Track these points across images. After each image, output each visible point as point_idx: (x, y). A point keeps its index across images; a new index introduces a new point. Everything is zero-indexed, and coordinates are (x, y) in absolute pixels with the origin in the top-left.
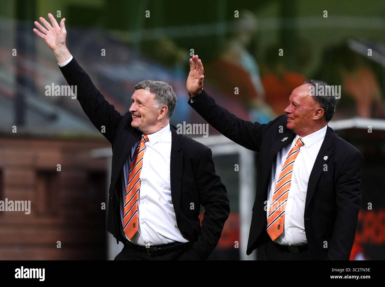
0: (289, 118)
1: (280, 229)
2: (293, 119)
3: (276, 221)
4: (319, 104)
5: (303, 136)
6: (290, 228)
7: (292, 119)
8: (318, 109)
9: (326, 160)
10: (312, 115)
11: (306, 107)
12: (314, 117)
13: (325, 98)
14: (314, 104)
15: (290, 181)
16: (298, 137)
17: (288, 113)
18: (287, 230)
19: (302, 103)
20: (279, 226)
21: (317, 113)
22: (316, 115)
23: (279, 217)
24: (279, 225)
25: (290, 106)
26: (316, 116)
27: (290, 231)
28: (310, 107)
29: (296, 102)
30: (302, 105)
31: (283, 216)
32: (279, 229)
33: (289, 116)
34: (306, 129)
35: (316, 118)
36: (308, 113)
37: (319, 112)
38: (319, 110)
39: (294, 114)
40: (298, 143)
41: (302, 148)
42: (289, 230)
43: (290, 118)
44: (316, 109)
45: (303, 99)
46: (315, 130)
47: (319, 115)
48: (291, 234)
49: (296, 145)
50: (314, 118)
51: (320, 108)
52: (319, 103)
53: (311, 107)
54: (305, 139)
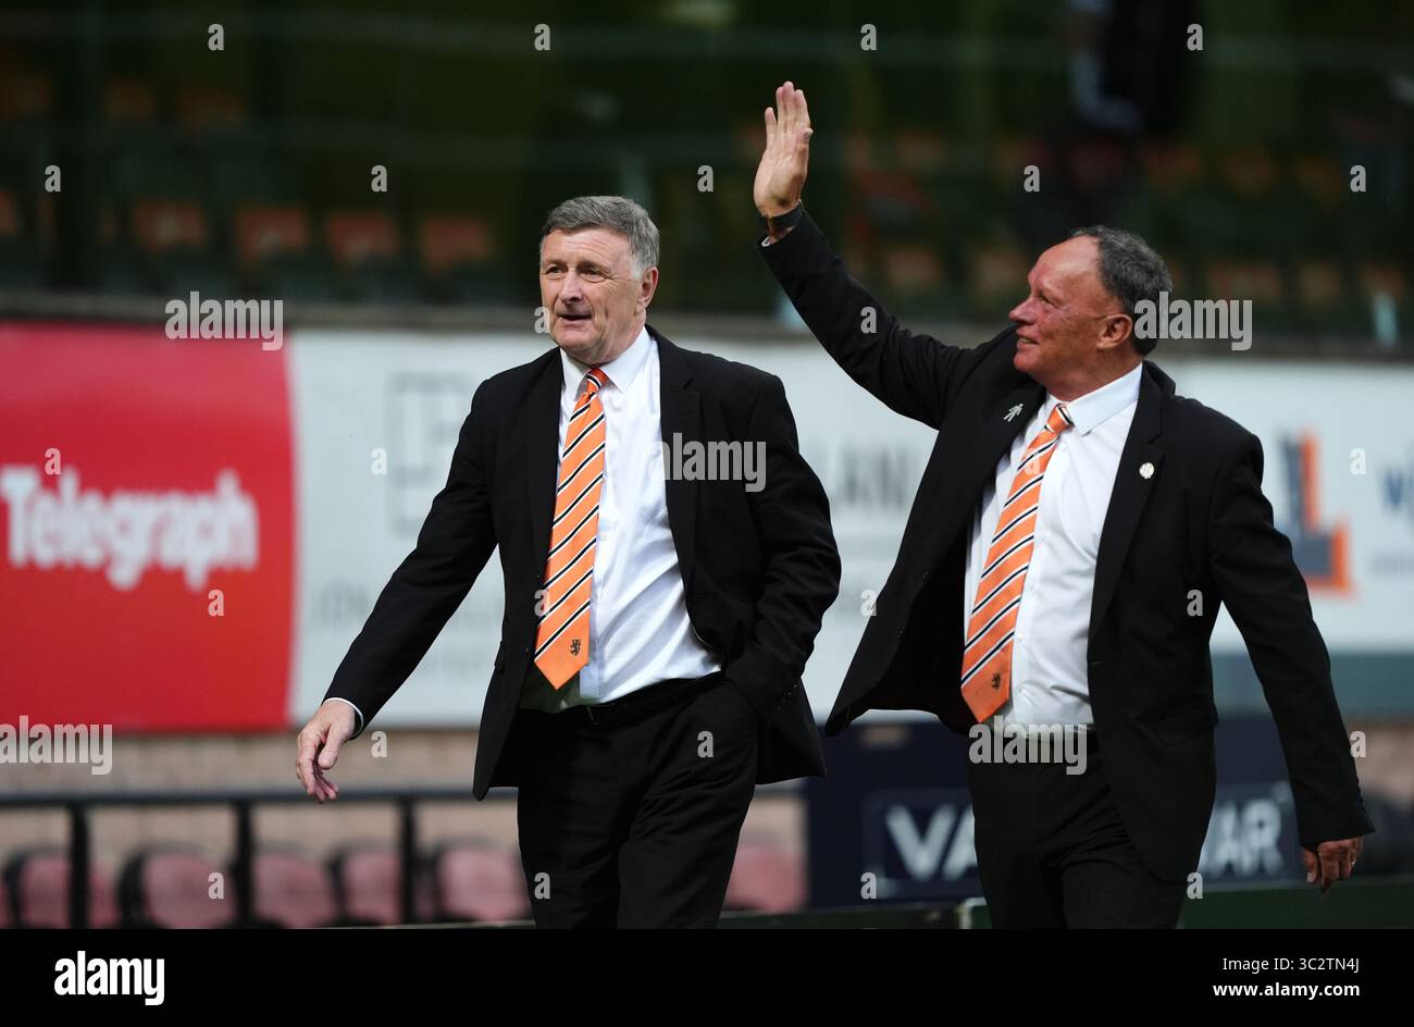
0: (1023, 337)
1: (1000, 688)
2: (1036, 343)
3: (986, 662)
4: (1121, 302)
5: (1070, 399)
6: (1028, 686)
7: (1033, 341)
8: (1113, 317)
9: (1148, 479)
10: (1096, 336)
11: (1077, 309)
12: (1100, 341)
13: (1138, 285)
14: (1106, 300)
15: (1032, 537)
16: (1053, 401)
17: (1022, 323)
18: (1020, 691)
19: (1069, 296)
20: (997, 679)
21: (1110, 331)
22: (1108, 334)
23: (998, 651)
24: (998, 675)
25: (1031, 299)
26: (1108, 339)
27: (1029, 695)
28: (1091, 309)
29: (1049, 291)
30: (1069, 301)
31: (1007, 646)
32: (996, 686)
33: (1027, 331)
34: (1077, 376)
35: (1106, 343)
36: (1082, 328)
37: (1117, 326)
38: (1118, 320)
39: (1039, 326)
40: (1054, 422)
41: (1065, 436)
42: (1024, 691)
43: (1027, 338)
44: (1110, 317)
45: (1071, 283)
46: (1104, 381)
47: (1117, 336)
48: (1029, 703)
49: (1048, 427)
50: (1101, 345)
51: (1122, 313)
52: (1120, 297)
53: (1095, 308)
54: (1075, 409)
